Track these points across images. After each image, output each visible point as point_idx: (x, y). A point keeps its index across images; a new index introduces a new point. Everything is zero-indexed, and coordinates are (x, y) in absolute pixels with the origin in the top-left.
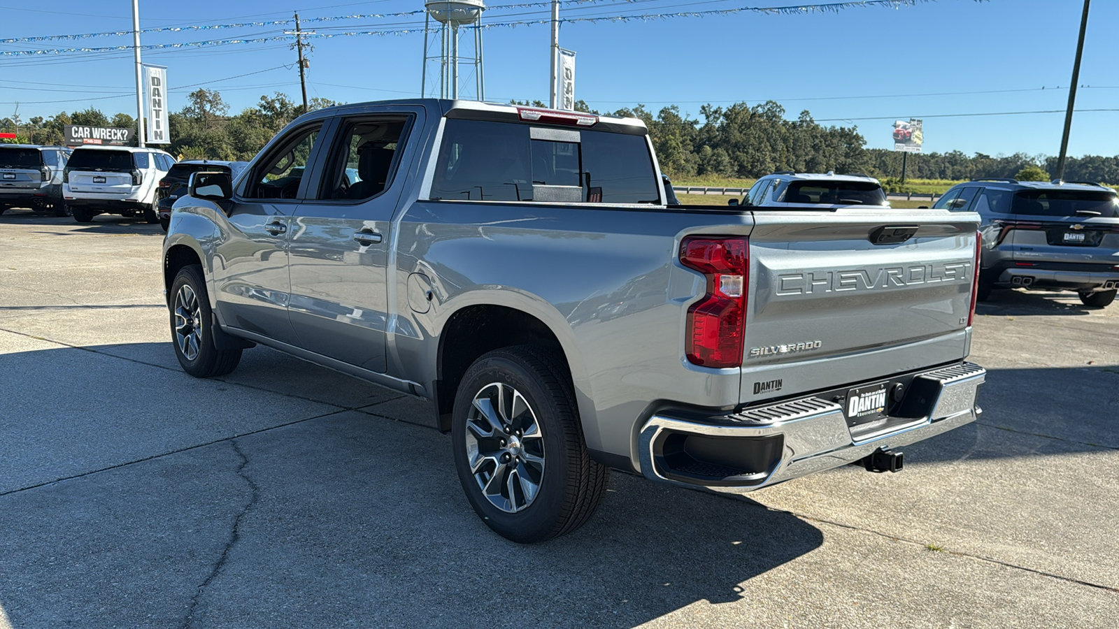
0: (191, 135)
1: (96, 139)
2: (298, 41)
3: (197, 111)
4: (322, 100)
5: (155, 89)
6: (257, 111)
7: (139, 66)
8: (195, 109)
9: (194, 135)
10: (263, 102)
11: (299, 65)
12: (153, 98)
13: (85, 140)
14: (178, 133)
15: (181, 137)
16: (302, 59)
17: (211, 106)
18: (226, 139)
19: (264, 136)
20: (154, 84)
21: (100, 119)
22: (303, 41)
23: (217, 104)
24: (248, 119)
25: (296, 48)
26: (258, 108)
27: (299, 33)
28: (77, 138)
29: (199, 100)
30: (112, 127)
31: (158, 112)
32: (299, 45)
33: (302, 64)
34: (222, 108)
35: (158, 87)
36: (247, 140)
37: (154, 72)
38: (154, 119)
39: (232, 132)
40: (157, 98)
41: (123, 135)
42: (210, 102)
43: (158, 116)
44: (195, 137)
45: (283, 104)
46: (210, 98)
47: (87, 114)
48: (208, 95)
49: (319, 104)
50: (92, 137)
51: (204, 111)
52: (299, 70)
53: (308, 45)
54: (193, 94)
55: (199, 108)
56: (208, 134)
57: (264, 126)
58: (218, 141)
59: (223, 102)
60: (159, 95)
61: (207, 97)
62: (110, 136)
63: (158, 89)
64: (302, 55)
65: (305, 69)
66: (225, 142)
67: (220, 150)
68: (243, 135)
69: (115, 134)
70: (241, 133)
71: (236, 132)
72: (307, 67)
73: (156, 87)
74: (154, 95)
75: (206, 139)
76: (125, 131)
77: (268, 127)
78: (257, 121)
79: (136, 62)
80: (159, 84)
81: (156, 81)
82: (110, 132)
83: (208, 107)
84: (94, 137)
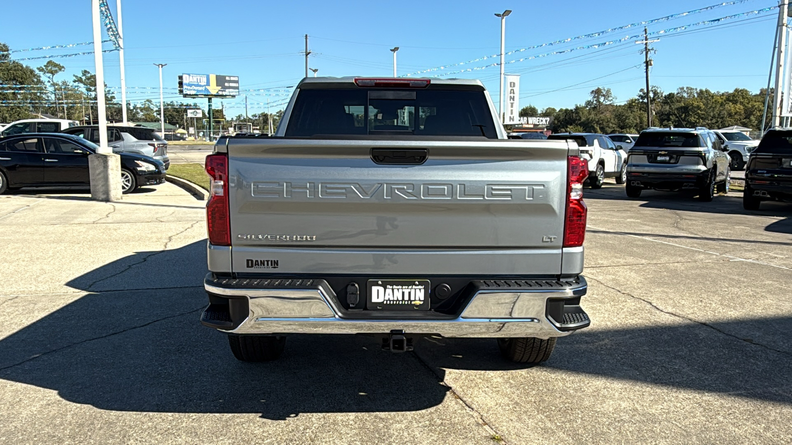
0: (588, 119)
1: (530, 124)
2: (646, 48)
3: (595, 102)
4: (687, 88)
5: (511, 90)
6: (636, 100)
7: (502, 76)
8: (593, 101)
9: (591, 119)
10: (641, 93)
11: (645, 65)
12: (510, 95)
13: (524, 125)
14: (580, 118)
15: (582, 120)
16: (648, 60)
17: (604, 98)
18: (612, 121)
19: (639, 117)
20: (511, 86)
21: (534, 112)
22: (649, 47)
23: (609, 97)
24: (631, 105)
25: (644, 53)
26: (637, 97)
27: (647, 42)
28: (520, 124)
29: (596, 95)
30: (540, 116)
31: (512, 104)
32: (646, 50)
33: (647, 63)
34: (612, 100)
35: (514, 88)
36: (627, 121)
37: (511, 79)
38: (510, 109)
39: (617, 116)
40: (512, 95)
41: (546, 121)
42: (604, 95)
43: (512, 106)
44: (591, 120)
45: (655, 93)
46: (604, 93)
47: (527, 108)
48: (603, 91)
49: (685, 91)
50: (528, 123)
51: (599, 102)
52: (645, 68)
53: (652, 49)
54: (593, 91)
55: (596, 101)
56: (600, 117)
57: (640, 109)
58: (607, 122)
59: (613, 95)
60: (514, 93)
61: (602, 92)
62: (539, 122)
63: (513, 90)
64: (649, 56)
65: (650, 67)
66: (612, 123)
67: (607, 129)
68: (624, 117)
69: (542, 121)
70: (623, 116)
71: (619, 115)
72: (651, 65)
73: (512, 88)
74: (511, 93)
75: (598, 121)
76: (548, 119)
77: (643, 111)
78: (636, 107)
79: (501, 74)
80: (514, 86)
81: (513, 84)
82: (539, 119)
83: (602, 99)
84: (529, 123)
